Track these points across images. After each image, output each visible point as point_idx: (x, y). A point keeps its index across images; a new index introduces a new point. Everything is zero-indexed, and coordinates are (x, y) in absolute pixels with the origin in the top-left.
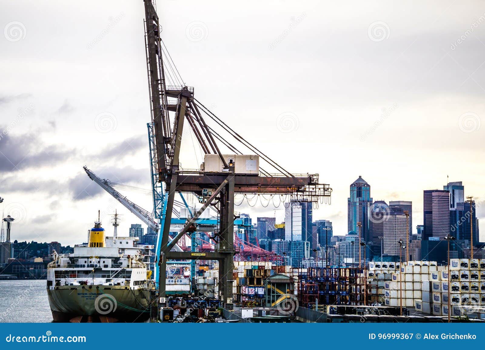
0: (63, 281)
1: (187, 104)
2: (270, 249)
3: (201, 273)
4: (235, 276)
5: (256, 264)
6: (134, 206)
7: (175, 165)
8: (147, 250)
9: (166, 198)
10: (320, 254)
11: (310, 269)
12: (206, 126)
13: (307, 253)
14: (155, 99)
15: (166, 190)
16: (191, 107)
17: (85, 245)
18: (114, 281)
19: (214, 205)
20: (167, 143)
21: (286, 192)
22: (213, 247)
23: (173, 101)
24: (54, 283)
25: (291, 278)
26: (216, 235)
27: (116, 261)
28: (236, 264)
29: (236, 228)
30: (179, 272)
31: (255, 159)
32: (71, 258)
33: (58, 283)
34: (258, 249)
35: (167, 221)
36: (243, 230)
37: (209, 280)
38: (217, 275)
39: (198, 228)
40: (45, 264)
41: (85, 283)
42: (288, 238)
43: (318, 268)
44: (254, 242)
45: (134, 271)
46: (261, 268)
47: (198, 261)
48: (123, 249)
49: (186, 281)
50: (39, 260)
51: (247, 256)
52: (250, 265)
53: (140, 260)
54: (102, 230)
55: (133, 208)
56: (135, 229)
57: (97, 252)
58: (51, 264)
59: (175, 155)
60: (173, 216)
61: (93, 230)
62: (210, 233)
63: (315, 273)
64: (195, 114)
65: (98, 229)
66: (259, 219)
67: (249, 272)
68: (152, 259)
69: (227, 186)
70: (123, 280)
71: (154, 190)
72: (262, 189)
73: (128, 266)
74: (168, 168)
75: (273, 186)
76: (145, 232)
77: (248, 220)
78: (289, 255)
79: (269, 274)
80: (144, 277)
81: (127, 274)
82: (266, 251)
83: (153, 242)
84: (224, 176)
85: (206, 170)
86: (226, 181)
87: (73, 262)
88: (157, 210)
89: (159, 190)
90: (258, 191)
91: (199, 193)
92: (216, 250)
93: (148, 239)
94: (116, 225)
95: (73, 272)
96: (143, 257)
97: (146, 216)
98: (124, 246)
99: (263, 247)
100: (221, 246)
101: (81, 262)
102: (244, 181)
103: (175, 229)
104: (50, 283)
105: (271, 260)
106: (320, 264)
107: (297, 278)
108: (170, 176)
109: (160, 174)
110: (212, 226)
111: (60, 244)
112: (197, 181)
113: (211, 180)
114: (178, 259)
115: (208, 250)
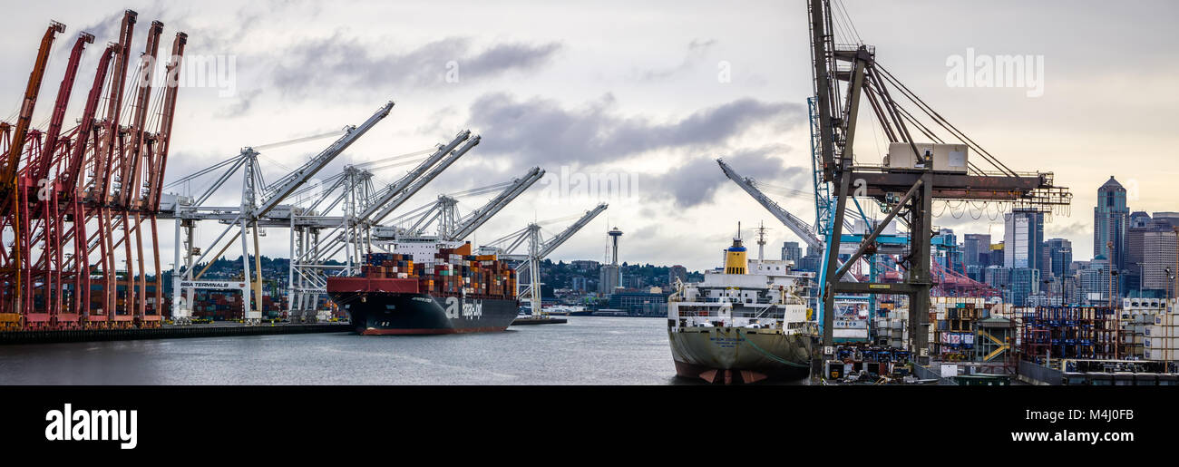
0: (690, 320)
1: (865, 71)
2: (983, 280)
3: (883, 312)
4: (932, 317)
5: (963, 300)
6: (788, 216)
7: (847, 157)
8: (806, 280)
9: (834, 206)
10: (1054, 286)
11: (1040, 308)
12: (892, 102)
13: (1035, 286)
14: (819, 63)
15: (834, 194)
16: (870, 75)
17: (719, 270)
18: (760, 322)
19: (903, 215)
20: (835, 126)
21: (1007, 198)
22: (901, 276)
23: (844, 66)
24: (678, 323)
25: (1012, 321)
26: (905, 259)
27: (763, 293)
28: (933, 300)
29: (933, 250)
30: (852, 312)
31: (961, 150)
32: (700, 289)
33: (683, 324)
34: (965, 280)
35: (835, 238)
36: (944, 252)
37: (895, 322)
38: (906, 316)
39: (879, 249)
40: (665, 296)
41: (721, 324)
42: (1008, 264)
43: (1051, 308)
44: (959, 269)
45: (789, 308)
46: (969, 307)
47: (879, 296)
48: (772, 278)
49: (862, 324)
50: (656, 290)
51: (949, 290)
52: (953, 302)
53: (796, 293)
54: (743, 250)
55: (787, 219)
56: (790, 249)
57: (737, 280)
58: (673, 296)
59: (847, 144)
60: (845, 231)
61: (730, 250)
62: (897, 256)
63: (1046, 313)
64: (876, 85)
65: (737, 247)
66: (967, 236)
67: (953, 313)
68: (814, 292)
69: (922, 188)
70: (774, 320)
71: (817, 194)
72: (972, 194)
73: (780, 302)
74: (837, 162)
75: (987, 189)
76: (804, 254)
77: (950, 237)
78: (1010, 288)
79: (980, 315)
80: (802, 318)
81: (778, 313)
82: (977, 282)
83: (816, 269)
84: (919, 173)
85: (891, 166)
86: (920, 182)
87: (703, 294)
88: (821, 223)
89: (824, 194)
90: (965, 197)
91: (881, 199)
92: (905, 281)
93: (807, 264)
94: (761, 243)
95: (703, 308)
96: (801, 289)
97: (806, 231)
98: (774, 272)
99: (972, 276)
100: (913, 275)
101: (714, 294)
102: (946, 181)
103: (847, 249)
104: (672, 323)
105: (983, 295)
106: (1053, 301)
107: (1020, 321)
108: (840, 173)
109: (826, 170)
110: (900, 246)
111: (685, 269)
112: (879, 182)
113: (898, 181)
114: (851, 293)
115: (892, 281)
